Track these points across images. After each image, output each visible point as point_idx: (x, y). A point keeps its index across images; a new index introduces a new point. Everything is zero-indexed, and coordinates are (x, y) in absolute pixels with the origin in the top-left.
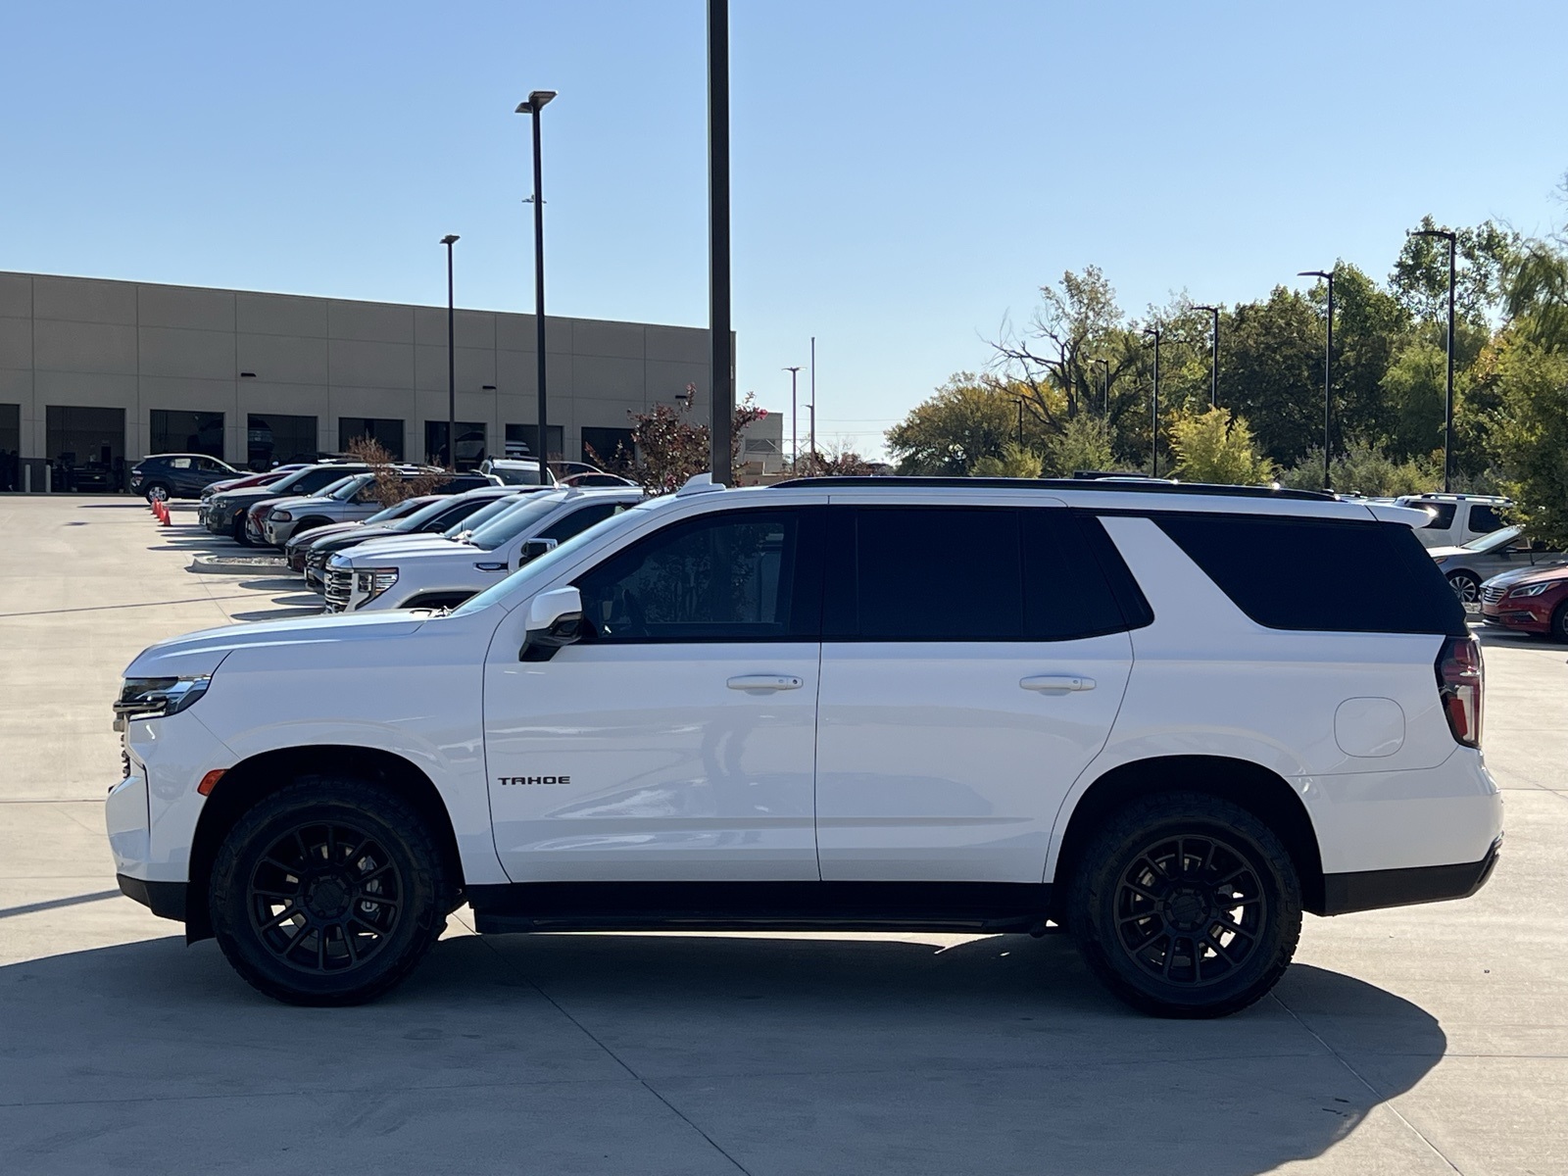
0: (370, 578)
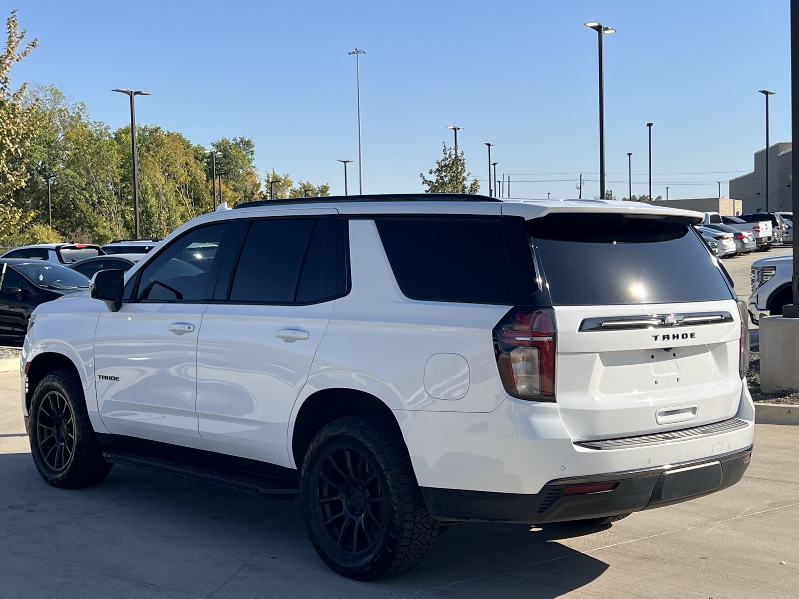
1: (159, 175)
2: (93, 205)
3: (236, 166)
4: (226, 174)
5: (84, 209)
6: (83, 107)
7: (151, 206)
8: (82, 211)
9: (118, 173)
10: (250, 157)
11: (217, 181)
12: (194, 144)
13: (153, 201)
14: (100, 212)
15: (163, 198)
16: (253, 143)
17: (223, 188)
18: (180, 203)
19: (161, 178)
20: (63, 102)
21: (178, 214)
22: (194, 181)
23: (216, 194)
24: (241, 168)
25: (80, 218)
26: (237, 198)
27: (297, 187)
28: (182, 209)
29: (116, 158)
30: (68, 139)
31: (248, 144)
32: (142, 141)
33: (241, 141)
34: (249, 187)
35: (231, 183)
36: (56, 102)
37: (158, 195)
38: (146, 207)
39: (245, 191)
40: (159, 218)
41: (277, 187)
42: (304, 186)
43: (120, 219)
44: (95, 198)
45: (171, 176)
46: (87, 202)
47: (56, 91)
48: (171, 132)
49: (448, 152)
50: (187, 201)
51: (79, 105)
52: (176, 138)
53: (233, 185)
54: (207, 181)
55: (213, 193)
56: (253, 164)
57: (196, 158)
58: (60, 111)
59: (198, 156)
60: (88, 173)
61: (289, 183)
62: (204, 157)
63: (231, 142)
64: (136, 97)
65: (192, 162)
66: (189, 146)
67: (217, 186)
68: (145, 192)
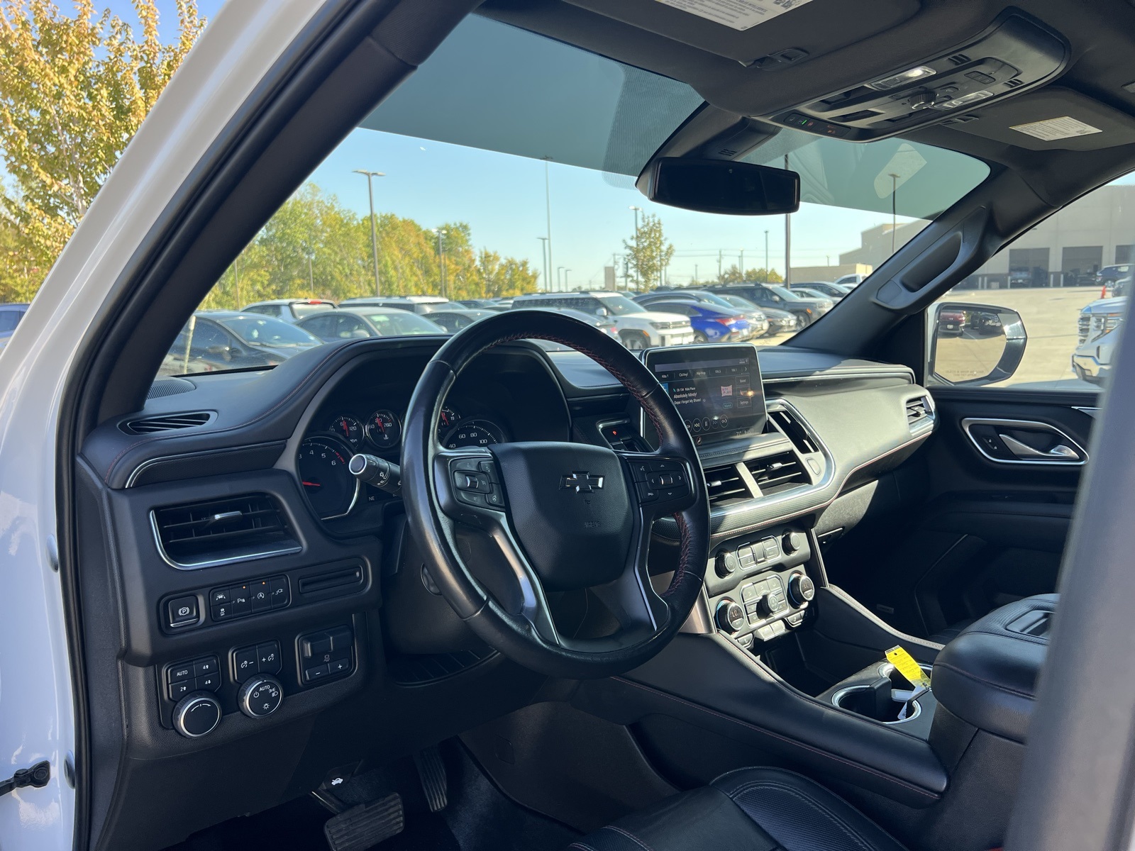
0: (1103, 320)
1: (396, 252)
2: (346, 275)
3: (456, 245)
4: (450, 250)
5: (339, 279)
6: (335, 198)
7: (391, 277)
8: (337, 281)
9: (364, 252)
10: (468, 238)
11: (442, 257)
12: (424, 228)
13: (392, 272)
14: (351, 281)
15: (401, 271)
16: (469, 227)
17: (447, 262)
18: (415, 274)
19: (397, 254)
20: (320, 194)
21: (413, 283)
22: (425, 257)
23: (443, 267)
24: (461, 246)
25: (336, 286)
26: (458, 270)
27: (503, 261)
28: (415, 278)
29: (363, 239)
30: (324, 224)
31: (465, 228)
32: (383, 225)
33: (461, 226)
34: (467, 263)
35: (453, 258)
36: (314, 195)
37: (396, 269)
38: (387, 277)
39: (464, 265)
40: (398, 286)
41: (489, 261)
42: (509, 262)
43: (367, 287)
44: (347, 271)
45: (407, 253)
46: (341, 273)
47: (314, 186)
48: (406, 218)
49: (646, 220)
50: (419, 272)
51: (332, 197)
52: (409, 224)
53: (455, 260)
54: (435, 257)
55: (439, 266)
56: (470, 243)
57: (426, 239)
58: (318, 202)
59: (428, 237)
60: (341, 251)
61: (497, 258)
62: (432, 238)
63: (453, 226)
64: (373, 178)
65: (422, 240)
66: (420, 230)
67: (443, 261)
68: (386, 266)
